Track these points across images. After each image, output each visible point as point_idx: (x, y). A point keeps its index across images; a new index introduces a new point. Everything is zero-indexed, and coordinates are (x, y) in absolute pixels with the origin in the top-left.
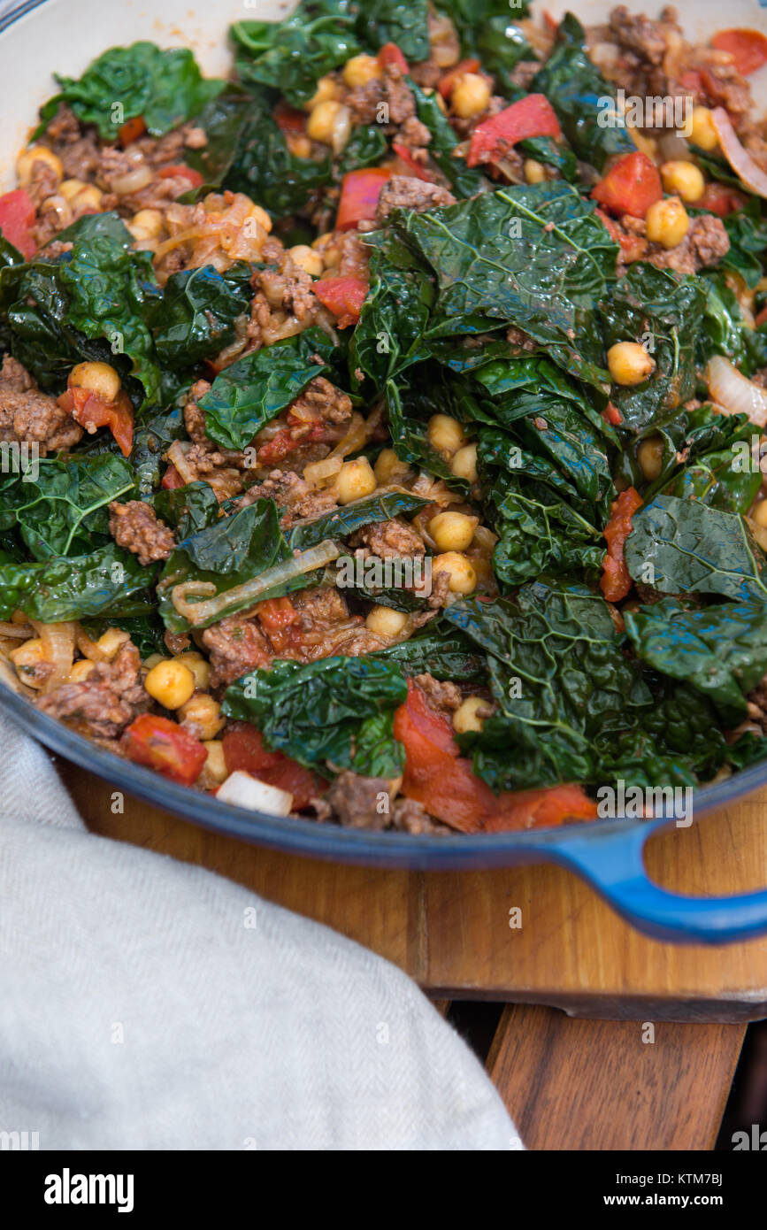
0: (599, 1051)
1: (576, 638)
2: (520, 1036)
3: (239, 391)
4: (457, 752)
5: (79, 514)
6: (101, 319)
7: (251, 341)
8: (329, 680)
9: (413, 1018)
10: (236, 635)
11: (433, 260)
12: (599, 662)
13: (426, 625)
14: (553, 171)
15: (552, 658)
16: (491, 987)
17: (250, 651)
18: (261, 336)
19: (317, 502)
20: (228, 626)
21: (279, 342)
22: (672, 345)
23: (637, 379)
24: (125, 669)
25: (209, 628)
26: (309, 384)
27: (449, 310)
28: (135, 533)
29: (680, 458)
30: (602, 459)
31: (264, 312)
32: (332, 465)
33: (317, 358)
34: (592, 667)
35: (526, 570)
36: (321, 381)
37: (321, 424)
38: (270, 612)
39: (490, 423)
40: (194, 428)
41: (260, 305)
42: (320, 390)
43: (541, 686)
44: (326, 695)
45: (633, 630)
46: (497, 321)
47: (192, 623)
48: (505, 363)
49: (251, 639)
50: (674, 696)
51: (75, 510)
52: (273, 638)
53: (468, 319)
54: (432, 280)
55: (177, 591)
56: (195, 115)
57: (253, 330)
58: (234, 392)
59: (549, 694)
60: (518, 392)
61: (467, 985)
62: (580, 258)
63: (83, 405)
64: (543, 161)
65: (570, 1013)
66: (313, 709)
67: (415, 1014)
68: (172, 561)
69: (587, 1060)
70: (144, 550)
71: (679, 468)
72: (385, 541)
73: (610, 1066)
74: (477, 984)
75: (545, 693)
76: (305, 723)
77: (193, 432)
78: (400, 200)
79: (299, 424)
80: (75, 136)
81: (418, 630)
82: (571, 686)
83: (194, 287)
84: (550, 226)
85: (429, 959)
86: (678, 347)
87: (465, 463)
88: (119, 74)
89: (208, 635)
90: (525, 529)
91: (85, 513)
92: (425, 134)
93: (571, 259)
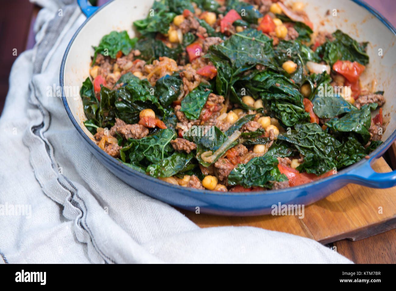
0: (366, 247)
1: (316, 133)
2: (343, 251)
3: (190, 104)
4: (299, 172)
5: (163, 147)
6: (145, 96)
7: (185, 92)
8: (256, 164)
9: (318, 249)
10: (224, 162)
11: (227, 55)
12: (324, 138)
13: (272, 145)
14: (245, 27)
15: (311, 140)
16: (333, 236)
17: (229, 165)
18: (188, 89)
19: (225, 125)
20: (220, 160)
21: (194, 89)
22: (299, 59)
23: (294, 70)
24: (196, 182)
25: (216, 162)
26: (209, 96)
27: (237, 67)
28: (184, 144)
29: (315, 86)
30: (297, 91)
31: (187, 82)
32: (224, 115)
33: (207, 89)
34: (322, 140)
35: (294, 120)
36: (211, 94)
37: (217, 106)
38: (230, 153)
39: (263, 90)
40: (181, 118)
41: (185, 80)
42: (212, 97)
43: (313, 148)
44: (257, 168)
45: (330, 126)
46: (251, 65)
47: (210, 163)
48: (259, 74)
49: (228, 162)
50: (348, 140)
51: (161, 146)
52: (233, 161)
53: (243, 67)
54: (228, 62)
55: (202, 156)
56: (134, 48)
57: (185, 88)
58: (189, 105)
59: (316, 149)
60: (267, 80)
61: (326, 238)
62: (265, 44)
63: (148, 121)
64: (242, 26)
65: (354, 239)
66: (255, 173)
67: (318, 247)
68: (198, 148)
69: (364, 250)
70: (188, 148)
71: (315, 89)
72: (252, 126)
73: (371, 249)
74: (329, 236)
75: (315, 149)
76: (254, 178)
77: (181, 119)
78: (211, 44)
79: (211, 106)
80: (103, 61)
81: (270, 148)
82: (319, 147)
83: (165, 81)
84: (254, 38)
85: (312, 234)
86: (301, 59)
87: (259, 104)
88: (111, 41)
89: (217, 164)
90: (287, 111)
91: (164, 146)
92: (204, 30)
93: (263, 45)
